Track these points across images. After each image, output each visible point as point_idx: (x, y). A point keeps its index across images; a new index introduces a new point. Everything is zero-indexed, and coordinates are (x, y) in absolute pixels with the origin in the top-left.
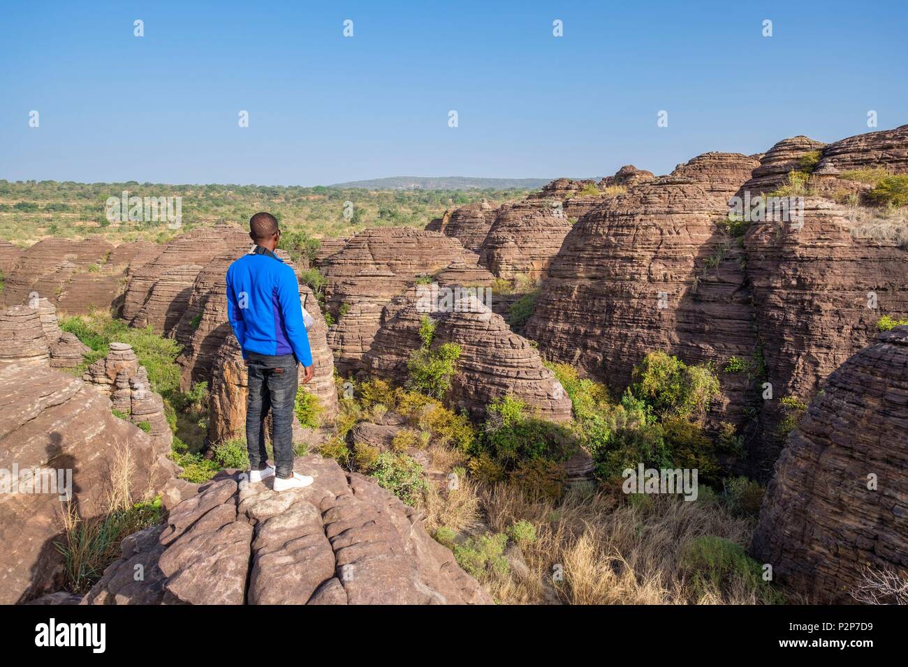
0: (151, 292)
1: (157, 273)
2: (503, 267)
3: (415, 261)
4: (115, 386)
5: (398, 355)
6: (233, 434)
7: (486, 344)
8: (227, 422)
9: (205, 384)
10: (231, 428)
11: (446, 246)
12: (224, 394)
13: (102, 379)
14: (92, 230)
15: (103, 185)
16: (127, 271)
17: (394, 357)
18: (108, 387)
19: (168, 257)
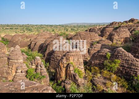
0: (35, 44)
1: (36, 40)
2: (114, 40)
3: (89, 39)
4: (37, 66)
5: (99, 61)
6: (62, 77)
7: (129, 60)
8: (60, 75)
9: (49, 63)
10: (61, 76)
11: (96, 35)
12: (59, 68)
13: (34, 65)
14: (22, 32)
15: (24, 25)
16: (30, 40)
17: (98, 61)
18: (35, 66)
19: (38, 37)
